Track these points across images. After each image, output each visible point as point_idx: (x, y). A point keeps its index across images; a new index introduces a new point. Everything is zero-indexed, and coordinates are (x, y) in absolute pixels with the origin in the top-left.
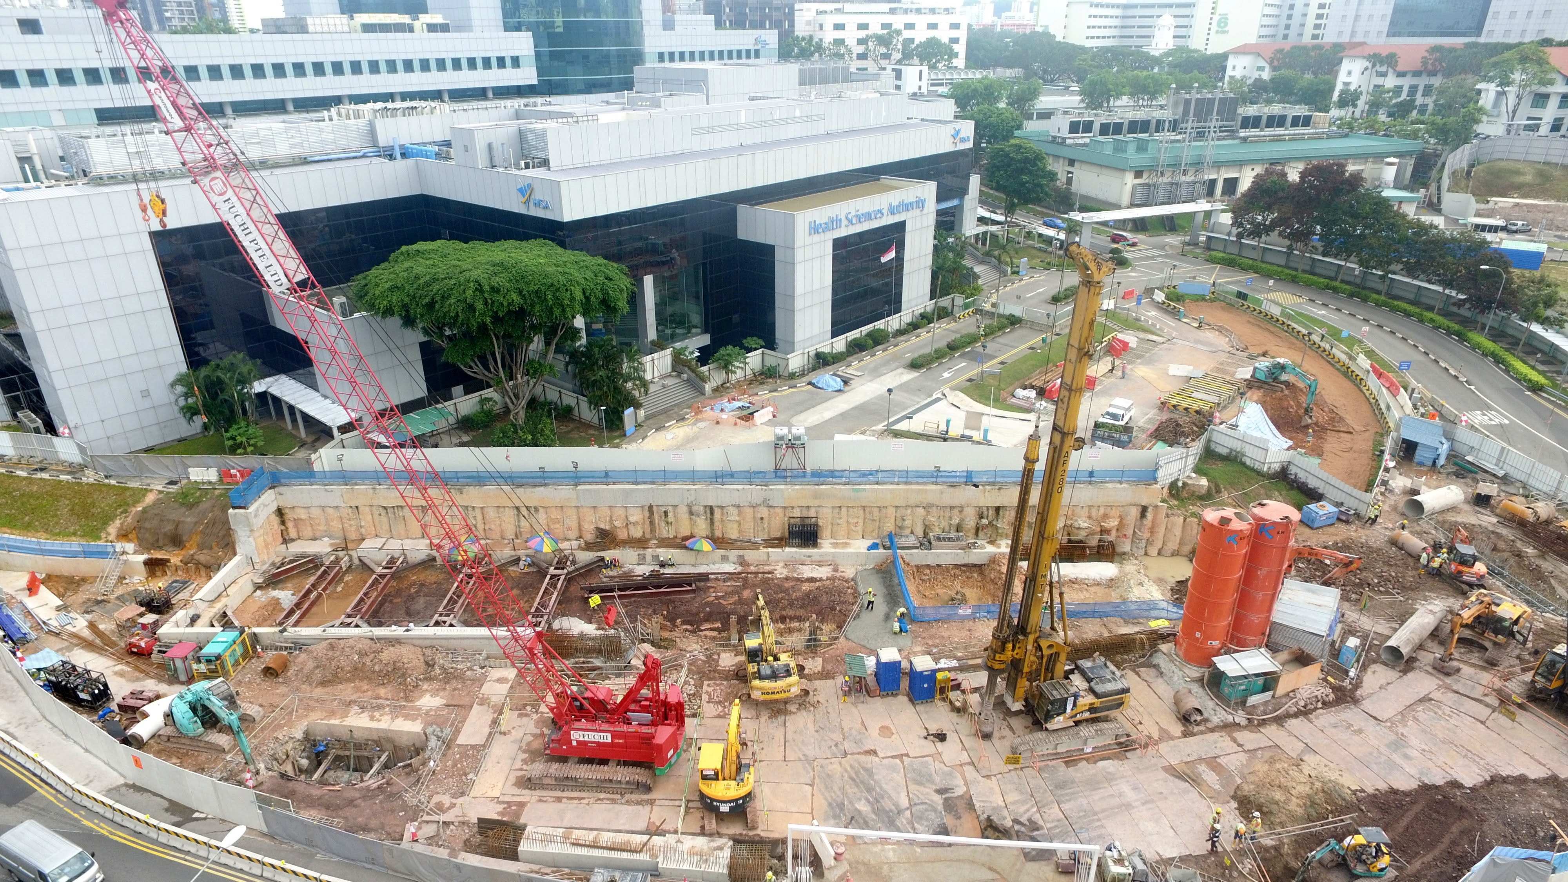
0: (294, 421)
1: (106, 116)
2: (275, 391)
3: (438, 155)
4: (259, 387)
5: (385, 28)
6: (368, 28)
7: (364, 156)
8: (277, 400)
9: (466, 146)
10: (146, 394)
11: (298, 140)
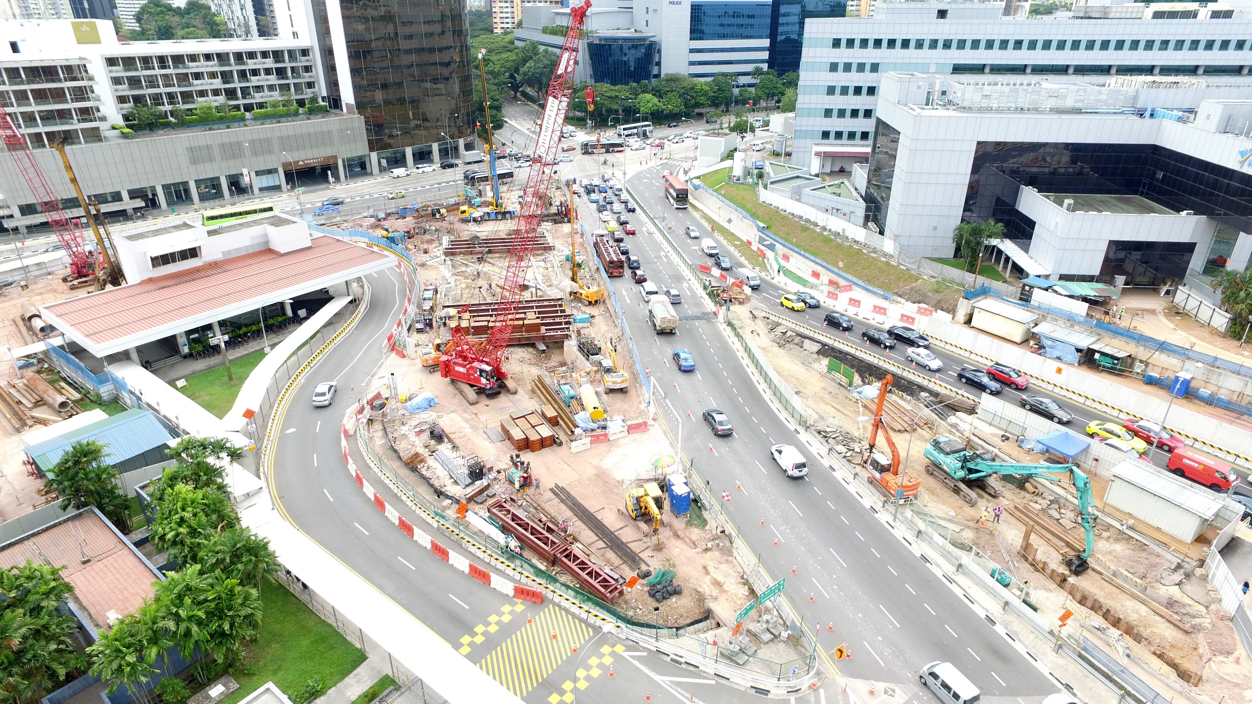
0: (1005, 268)
1: (958, 69)
2: (1001, 246)
3: (1180, 119)
4: (995, 242)
5: (1173, 15)
6: (1158, 15)
7: (1122, 113)
8: (1000, 252)
9: (1209, 115)
10: (935, 228)
11: (1083, 98)
